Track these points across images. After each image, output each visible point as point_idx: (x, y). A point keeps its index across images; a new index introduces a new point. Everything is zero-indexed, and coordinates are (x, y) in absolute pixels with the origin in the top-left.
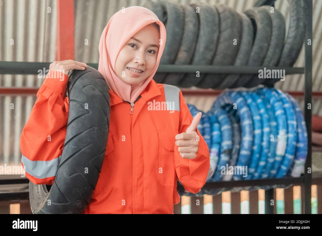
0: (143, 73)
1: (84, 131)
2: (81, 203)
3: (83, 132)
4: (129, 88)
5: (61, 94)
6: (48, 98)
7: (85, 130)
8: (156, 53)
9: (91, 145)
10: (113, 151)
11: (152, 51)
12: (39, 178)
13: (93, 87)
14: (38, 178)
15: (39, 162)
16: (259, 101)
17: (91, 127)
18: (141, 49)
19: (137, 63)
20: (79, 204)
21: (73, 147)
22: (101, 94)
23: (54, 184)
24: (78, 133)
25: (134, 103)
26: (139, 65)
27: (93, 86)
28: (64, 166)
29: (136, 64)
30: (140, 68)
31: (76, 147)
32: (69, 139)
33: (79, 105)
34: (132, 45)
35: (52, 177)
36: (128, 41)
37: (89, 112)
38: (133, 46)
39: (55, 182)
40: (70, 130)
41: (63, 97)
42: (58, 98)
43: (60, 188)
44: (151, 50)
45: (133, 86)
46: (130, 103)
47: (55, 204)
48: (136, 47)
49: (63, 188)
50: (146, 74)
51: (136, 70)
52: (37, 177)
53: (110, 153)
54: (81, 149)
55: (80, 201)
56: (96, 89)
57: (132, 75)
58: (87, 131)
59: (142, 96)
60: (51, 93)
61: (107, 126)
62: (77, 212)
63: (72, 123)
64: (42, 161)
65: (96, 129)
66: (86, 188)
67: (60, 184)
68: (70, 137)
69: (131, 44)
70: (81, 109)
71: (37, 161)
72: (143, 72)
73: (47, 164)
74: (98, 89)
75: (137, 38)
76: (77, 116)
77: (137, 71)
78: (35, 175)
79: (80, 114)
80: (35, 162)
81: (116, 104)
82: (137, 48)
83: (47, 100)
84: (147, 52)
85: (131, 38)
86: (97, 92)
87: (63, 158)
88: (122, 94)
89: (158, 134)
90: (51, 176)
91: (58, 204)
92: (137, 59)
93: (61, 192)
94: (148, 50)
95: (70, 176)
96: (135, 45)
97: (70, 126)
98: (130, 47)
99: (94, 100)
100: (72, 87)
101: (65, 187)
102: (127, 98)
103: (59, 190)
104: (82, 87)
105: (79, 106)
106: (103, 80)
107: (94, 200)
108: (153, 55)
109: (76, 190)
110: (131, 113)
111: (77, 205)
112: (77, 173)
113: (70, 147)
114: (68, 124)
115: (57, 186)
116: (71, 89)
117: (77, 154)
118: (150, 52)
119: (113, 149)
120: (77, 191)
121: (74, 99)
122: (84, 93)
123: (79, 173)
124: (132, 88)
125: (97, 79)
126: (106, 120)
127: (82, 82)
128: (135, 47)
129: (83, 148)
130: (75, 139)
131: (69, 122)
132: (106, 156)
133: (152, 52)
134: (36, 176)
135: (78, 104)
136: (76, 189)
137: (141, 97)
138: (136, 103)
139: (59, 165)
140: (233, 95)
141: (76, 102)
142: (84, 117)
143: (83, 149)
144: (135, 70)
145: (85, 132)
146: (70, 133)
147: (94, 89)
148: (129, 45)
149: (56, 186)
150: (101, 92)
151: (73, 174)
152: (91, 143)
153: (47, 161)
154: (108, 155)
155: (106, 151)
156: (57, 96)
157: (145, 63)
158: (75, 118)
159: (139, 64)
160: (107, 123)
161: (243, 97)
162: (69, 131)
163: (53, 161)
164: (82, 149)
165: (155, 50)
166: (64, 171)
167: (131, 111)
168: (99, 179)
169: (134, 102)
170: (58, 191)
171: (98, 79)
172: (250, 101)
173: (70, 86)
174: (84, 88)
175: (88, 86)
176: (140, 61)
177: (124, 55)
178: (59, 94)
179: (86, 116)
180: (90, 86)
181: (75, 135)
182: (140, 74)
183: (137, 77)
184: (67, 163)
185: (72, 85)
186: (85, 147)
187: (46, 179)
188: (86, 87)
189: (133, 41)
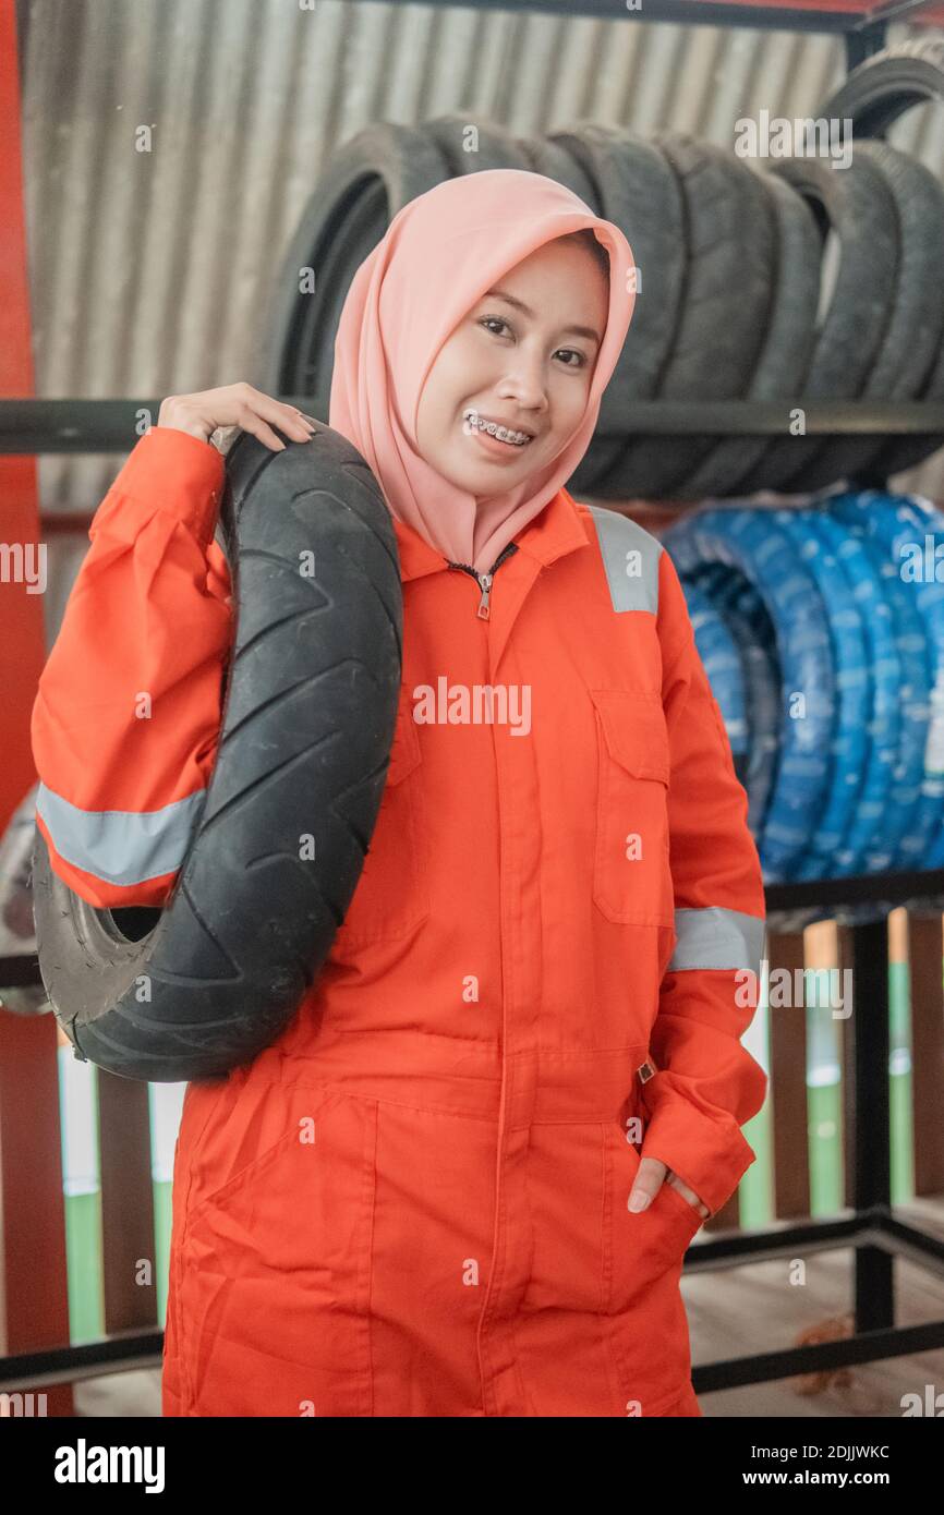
0: (534, 442)
1: (308, 679)
2: (286, 980)
3: (301, 684)
4: (469, 508)
5: (189, 524)
6: (130, 541)
7: (311, 678)
8: (585, 364)
9: (336, 737)
10: (420, 765)
11: (574, 357)
12: (115, 883)
13: (334, 497)
14: (110, 881)
15: (117, 819)
16: (850, 548)
17: (334, 665)
18: (532, 343)
19: (511, 397)
20: (280, 984)
21: (262, 747)
22: (366, 526)
23: (181, 901)
24: (283, 689)
25: (493, 572)
26: (519, 410)
27: (330, 494)
28: (223, 822)
29: (509, 401)
30: (526, 421)
31: (275, 746)
32: (246, 713)
33: (282, 572)
34: (492, 325)
35: (169, 875)
36: (475, 307)
37: (326, 603)
38: (497, 326)
39: (186, 892)
40: (248, 675)
41: (197, 536)
42: (174, 540)
43: (205, 918)
44: (571, 349)
45: (481, 501)
46: (475, 575)
47: (180, 984)
48: (510, 335)
49: (221, 914)
50: (544, 451)
51: (508, 428)
52: (107, 876)
53: (409, 776)
54: (296, 756)
55: (285, 969)
56: (344, 505)
57: (485, 453)
58: (320, 678)
59: (520, 544)
60: (143, 522)
61: (395, 660)
62: (267, 1017)
63: (258, 648)
64: (125, 814)
65: (354, 672)
66: (311, 916)
67: (206, 898)
68: (251, 707)
69: (489, 321)
70: (291, 591)
71: (107, 812)
72: (532, 437)
73: (146, 825)
74: (352, 509)
75: (517, 292)
76: (277, 618)
77: (511, 433)
78: (97, 870)
79: (289, 607)
80: (95, 817)
81: (414, 576)
82: (515, 338)
83: (127, 553)
84: (553, 357)
85: (489, 293)
86: (350, 520)
87: (220, 794)
88: (441, 535)
89: (595, 707)
90: (162, 874)
91: (195, 983)
92: (514, 384)
93: (210, 934)
94: (558, 352)
95: (250, 864)
96: (508, 326)
97: (248, 659)
98: (485, 334)
99: (343, 551)
100: (245, 499)
101: (228, 912)
102: (460, 552)
103: (203, 925)
104: (289, 497)
105: (284, 574)
106: (362, 468)
107: (341, 970)
108: (576, 370)
109: (272, 925)
110: (482, 613)
111: (274, 987)
112: (280, 851)
113: (250, 745)
114: (237, 651)
115: (194, 909)
116: (241, 505)
117: (277, 777)
118: (565, 357)
119: (420, 761)
120: (276, 928)
121: (259, 545)
122: (298, 521)
123: (288, 855)
124: (478, 506)
125: (344, 467)
126: (392, 634)
127: (285, 476)
128: (505, 331)
129: (306, 750)
130: (270, 713)
131: (241, 642)
132: (388, 787)
133: (574, 359)
134: (103, 873)
135: (279, 567)
136: (273, 920)
137: (518, 548)
138: (497, 573)
139: (204, 823)
140: (740, 523)
141: (269, 560)
142: (304, 624)
143: (306, 755)
144: (502, 429)
145: (313, 683)
146: (246, 688)
147: (335, 508)
148: (481, 322)
149: (189, 910)
150: (365, 519)
151: (260, 858)
152: (336, 731)
153: (147, 814)
154: (401, 783)
155: (391, 766)
156: (171, 531)
157: (546, 403)
158: (266, 624)
159: (522, 405)
160: (394, 647)
161: (782, 531)
162: (243, 680)
163: (171, 812)
164: (301, 753)
165: (587, 353)
166: (224, 847)
167: (483, 608)
168: (363, 880)
169: (490, 568)
170: (198, 928)
171: (349, 466)
172: (812, 548)
173: (234, 492)
174: (298, 500)
175: (312, 493)
176: (527, 394)
177: (457, 365)
178: (178, 525)
179: (313, 618)
180: (322, 495)
181: (268, 693)
182: (519, 450)
183: (508, 460)
184: (237, 810)
185: (242, 490)
186: (313, 745)
187: (141, 884)
188: (302, 497)
189: (494, 308)
